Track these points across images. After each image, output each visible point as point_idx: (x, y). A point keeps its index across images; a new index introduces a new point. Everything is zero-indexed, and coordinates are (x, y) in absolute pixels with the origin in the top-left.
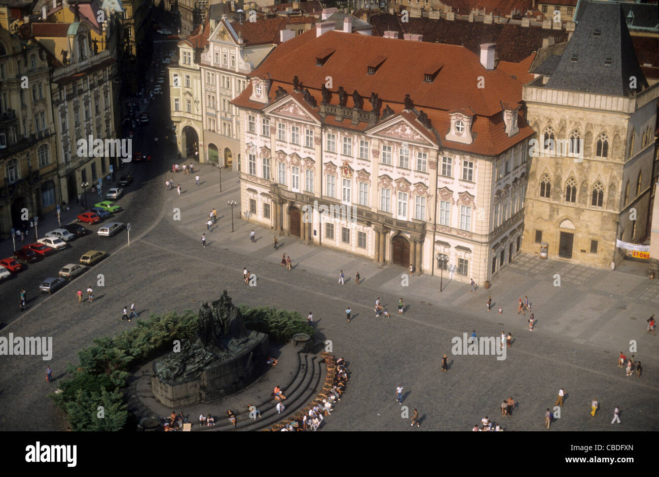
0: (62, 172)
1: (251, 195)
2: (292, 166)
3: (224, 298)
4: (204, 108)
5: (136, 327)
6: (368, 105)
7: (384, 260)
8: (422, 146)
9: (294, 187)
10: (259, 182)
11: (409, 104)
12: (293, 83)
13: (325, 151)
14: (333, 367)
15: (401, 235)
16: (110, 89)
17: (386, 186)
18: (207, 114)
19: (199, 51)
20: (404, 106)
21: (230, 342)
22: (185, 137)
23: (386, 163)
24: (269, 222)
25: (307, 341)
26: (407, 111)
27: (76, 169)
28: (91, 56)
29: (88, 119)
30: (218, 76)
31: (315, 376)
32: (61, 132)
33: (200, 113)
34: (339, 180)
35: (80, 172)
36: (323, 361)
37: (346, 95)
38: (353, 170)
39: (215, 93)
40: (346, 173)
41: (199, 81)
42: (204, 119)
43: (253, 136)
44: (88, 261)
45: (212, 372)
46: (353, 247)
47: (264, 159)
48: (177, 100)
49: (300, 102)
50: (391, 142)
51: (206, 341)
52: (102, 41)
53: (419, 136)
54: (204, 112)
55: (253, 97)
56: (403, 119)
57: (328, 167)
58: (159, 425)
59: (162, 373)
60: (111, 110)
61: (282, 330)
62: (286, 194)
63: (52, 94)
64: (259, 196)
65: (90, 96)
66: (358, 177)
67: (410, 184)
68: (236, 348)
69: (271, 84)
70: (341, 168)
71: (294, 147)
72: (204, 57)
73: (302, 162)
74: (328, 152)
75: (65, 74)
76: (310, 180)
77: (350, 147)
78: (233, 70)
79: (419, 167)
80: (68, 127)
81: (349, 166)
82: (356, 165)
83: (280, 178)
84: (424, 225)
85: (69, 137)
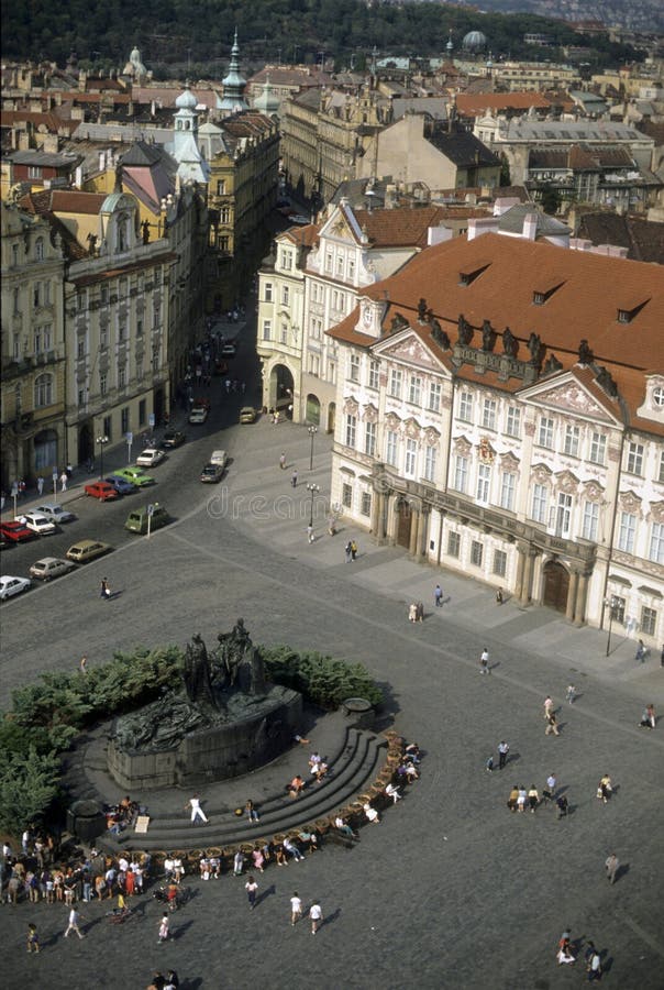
0: (71, 418)
1: (346, 476)
2: (407, 438)
3: (238, 631)
4: (305, 338)
5: (109, 663)
6: (525, 353)
7: (530, 598)
8: (599, 422)
9: (407, 471)
10: (359, 458)
11: (586, 355)
12: (417, 308)
13: (457, 420)
14: (397, 756)
15: (558, 560)
16: (165, 299)
17: (542, 481)
18: (309, 348)
19: (305, 250)
20: (577, 358)
21: (233, 699)
22: (276, 381)
23: (544, 445)
24: (368, 522)
25: (367, 710)
26: (581, 366)
27: (94, 415)
28: (138, 246)
29: (122, 340)
30: (328, 291)
31: (364, 766)
32: (76, 357)
33: (299, 347)
34: (473, 466)
35: (102, 420)
36: (386, 745)
37: (494, 334)
38: (495, 453)
39: (323, 316)
40: (484, 455)
41: (301, 296)
42: (305, 356)
43: (356, 387)
44: (79, 556)
45: (196, 742)
46: (486, 573)
47: (369, 424)
48: (267, 323)
49: (425, 339)
50: (555, 412)
51: (194, 693)
52: (160, 226)
53: (597, 407)
54: (305, 345)
55: (360, 327)
56: (573, 378)
57: (459, 443)
58: (99, 814)
59: (121, 735)
60: (164, 331)
61: (332, 689)
62: (394, 482)
63: (65, 300)
64: (357, 480)
65: (130, 307)
66: (502, 464)
67: (578, 481)
68: (242, 708)
69: (388, 309)
70: (478, 447)
71: (412, 408)
72: (311, 259)
73: (422, 434)
74: (460, 420)
75: (89, 270)
76: (431, 463)
77: (493, 415)
78: (349, 282)
79: (593, 456)
80: (87, 350)
81: (490, 446)
82: (500, 445)
83: (388, 455)
84: (593, 548)
85: (88, 366)
